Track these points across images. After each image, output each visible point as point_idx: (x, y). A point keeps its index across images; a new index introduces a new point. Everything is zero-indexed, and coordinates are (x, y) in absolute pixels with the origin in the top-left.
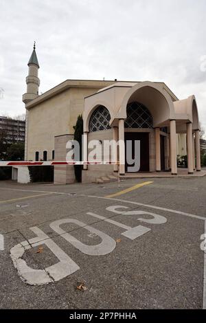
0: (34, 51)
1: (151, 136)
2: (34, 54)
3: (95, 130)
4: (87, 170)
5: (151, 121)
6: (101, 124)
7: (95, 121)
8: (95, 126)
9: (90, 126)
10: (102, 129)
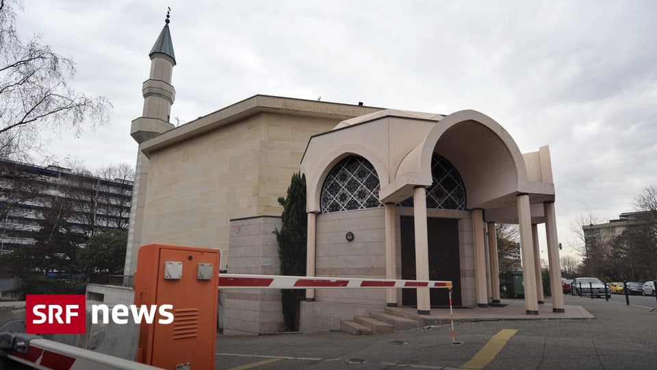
0: (167, 27)
1: (464, 226)
2: (166, 34)
3: (335, 208)
4: (313, 300)
5: (462, 195)
6: (351, 196)
7: (335, 189)
8: (335, 199)
9: (323, 199)
10: (352, 206)
